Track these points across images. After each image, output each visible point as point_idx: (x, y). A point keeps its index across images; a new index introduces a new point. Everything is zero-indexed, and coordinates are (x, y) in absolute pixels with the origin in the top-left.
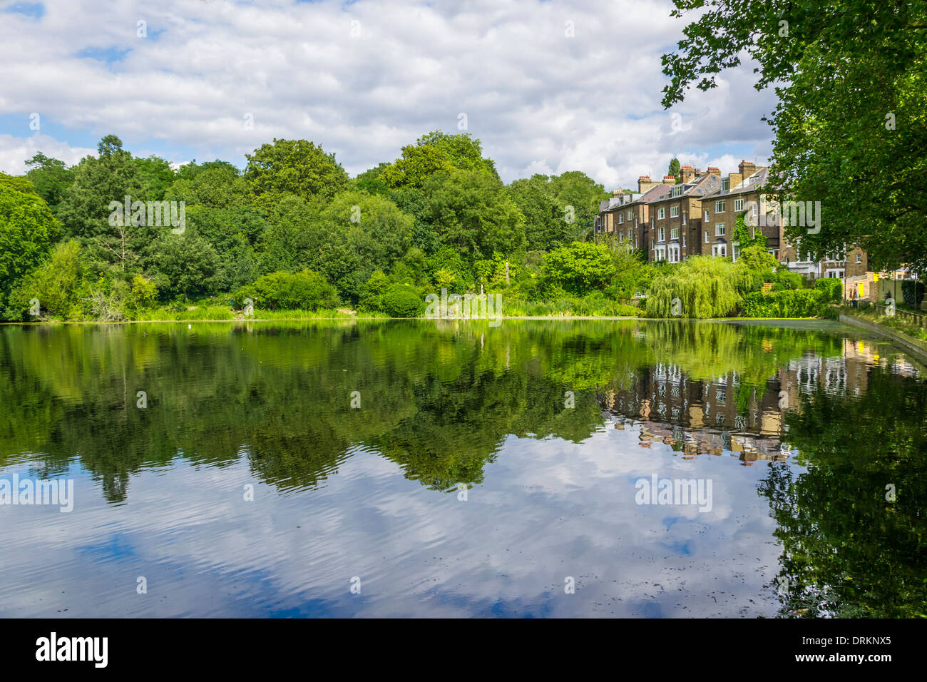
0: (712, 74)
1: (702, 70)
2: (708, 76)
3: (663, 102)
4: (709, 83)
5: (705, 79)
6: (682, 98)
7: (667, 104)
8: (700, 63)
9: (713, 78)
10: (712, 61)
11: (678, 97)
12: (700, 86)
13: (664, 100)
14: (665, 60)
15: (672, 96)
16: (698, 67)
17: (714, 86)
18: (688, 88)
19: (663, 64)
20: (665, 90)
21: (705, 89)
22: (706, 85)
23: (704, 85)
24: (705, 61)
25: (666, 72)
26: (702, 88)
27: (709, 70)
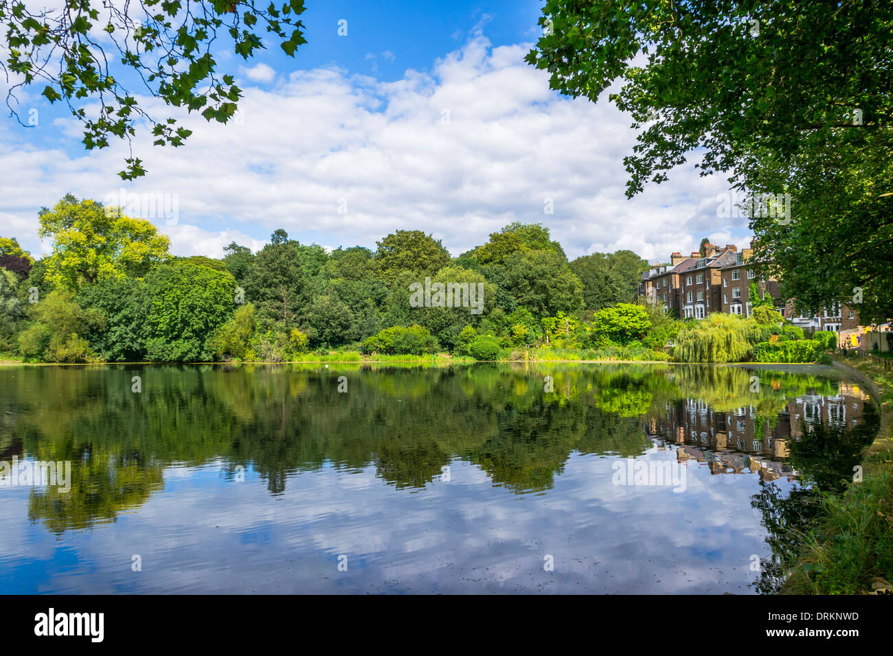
0: (665, 170)
1: (657, 167)
2: (661, 172)
3: (627, 194)
4: (662, 177)
5: (658, 174)
6: (641, 190)
7: (629, 195)
8: (655, 162)
9: (665, 173)
10: (664, 161)
11: (639, 190)
12: (654, 180)
13: (627, 192)
14: (626, 162)
15: (634, 188)
16: (653, 165)
17: (666, 179)
18: (646, 182)
19: (625, 164)
20: (628, 184)
21: (659, 182)
22: (659, 179)
23: (657, 179)
24: (658, 161)
25: (629, 170)
26: (657, 181)
27: (662, 168)
